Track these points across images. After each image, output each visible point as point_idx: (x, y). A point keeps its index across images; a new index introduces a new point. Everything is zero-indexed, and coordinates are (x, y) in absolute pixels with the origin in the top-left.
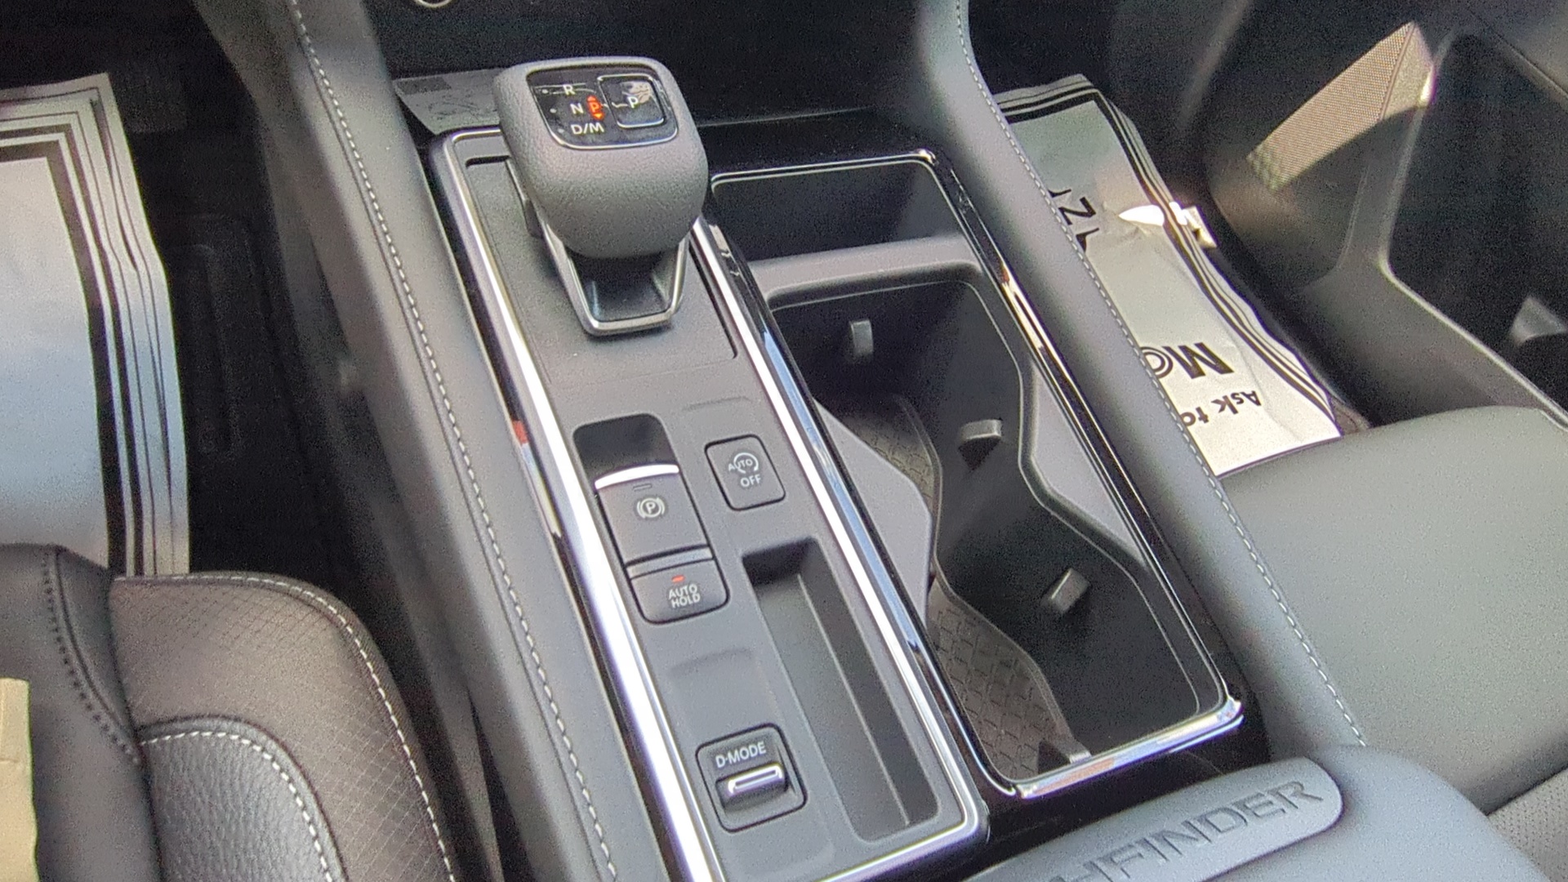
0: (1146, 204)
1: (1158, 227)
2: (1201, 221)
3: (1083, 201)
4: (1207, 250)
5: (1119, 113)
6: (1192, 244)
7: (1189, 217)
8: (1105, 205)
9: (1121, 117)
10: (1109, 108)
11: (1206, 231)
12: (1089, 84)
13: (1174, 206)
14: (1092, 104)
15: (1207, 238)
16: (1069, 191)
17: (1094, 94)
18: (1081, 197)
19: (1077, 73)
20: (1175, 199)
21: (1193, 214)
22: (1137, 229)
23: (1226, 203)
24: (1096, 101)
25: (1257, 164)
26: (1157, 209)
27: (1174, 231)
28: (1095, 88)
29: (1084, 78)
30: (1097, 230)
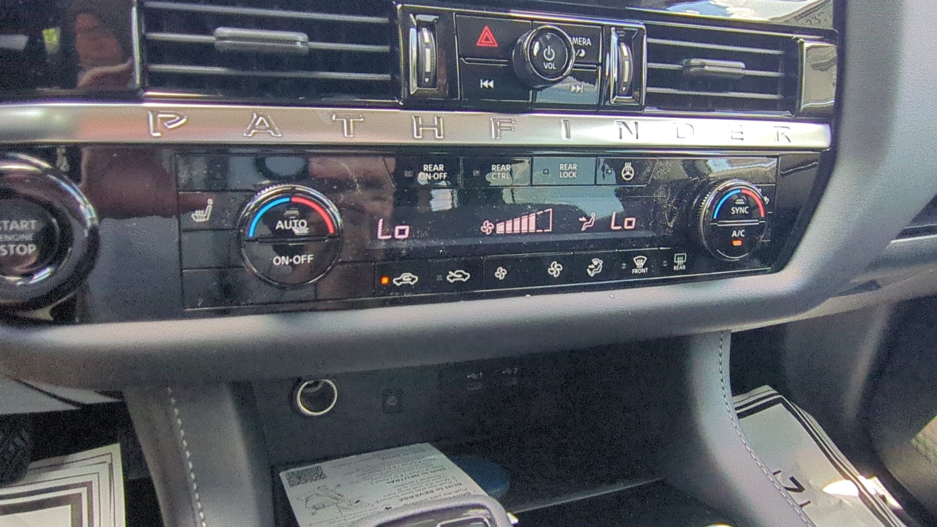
0: (841, 480)
1: (855, 497)
2: (884, 489)
3: (792, 479)
4: (895, 511)
5: (801, 411)
6: (884, 508)
7: (874, 486)
8: (811, 482)
9: (803, 413)
10: (792, 407)
11: (890, 496)
12: (775, 392)
13: (861, 478)
14: (781, 405)
15: (894, 503)
16: (780, 471)
17: (780, 398)
18: (790, 476)
19: (764, 385)
20: (861, 474)
21: (875, 482)
22: (841, 501)
23: (899, 473)
24: (782, 403)
25: (920, 447)
26: (849, 482)
27: (870, 501)
28: (780, 394)
29: (770, 388)
30: (809, 502)
